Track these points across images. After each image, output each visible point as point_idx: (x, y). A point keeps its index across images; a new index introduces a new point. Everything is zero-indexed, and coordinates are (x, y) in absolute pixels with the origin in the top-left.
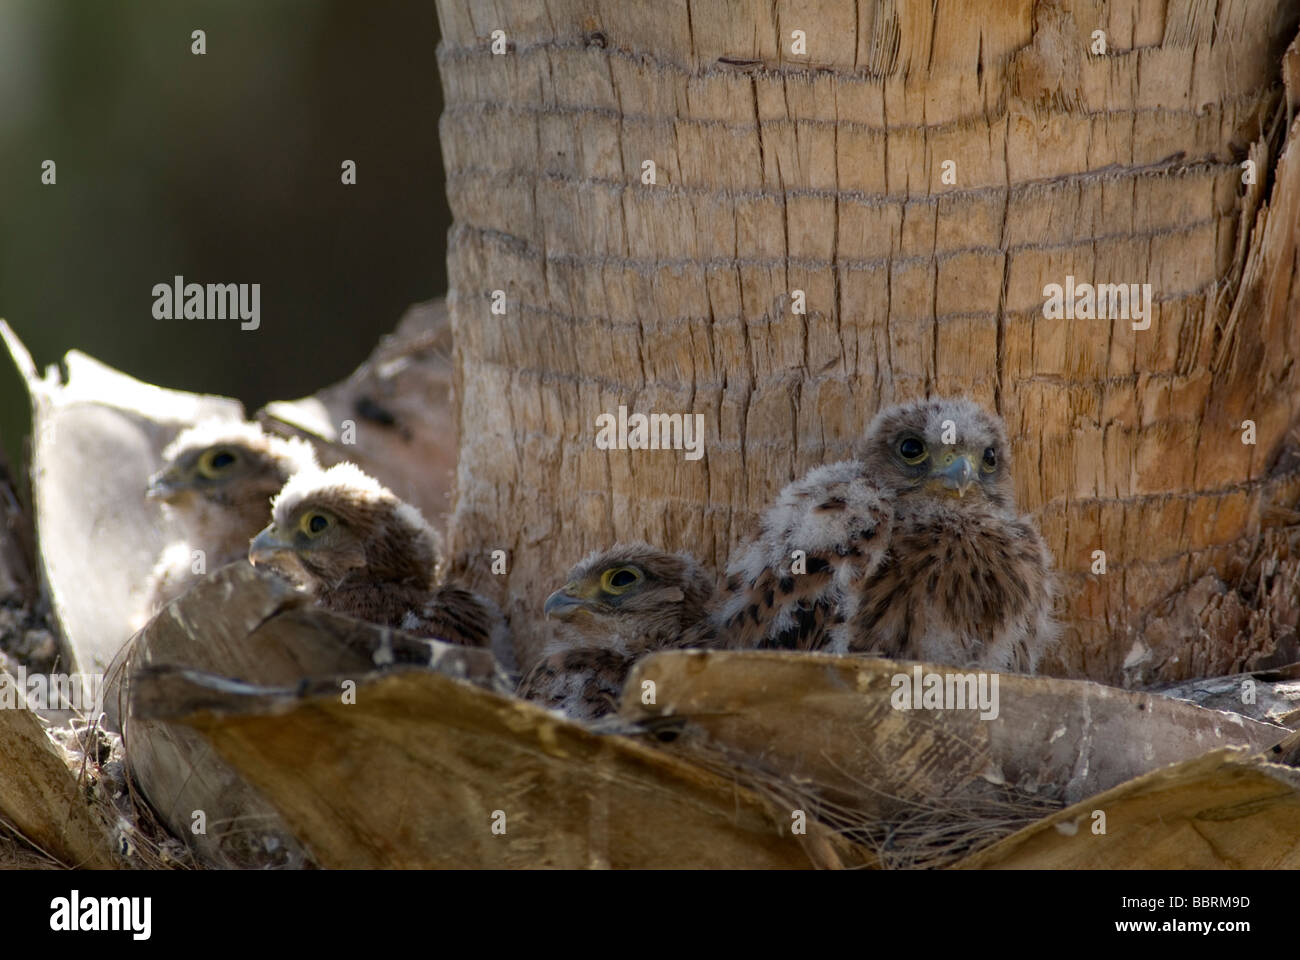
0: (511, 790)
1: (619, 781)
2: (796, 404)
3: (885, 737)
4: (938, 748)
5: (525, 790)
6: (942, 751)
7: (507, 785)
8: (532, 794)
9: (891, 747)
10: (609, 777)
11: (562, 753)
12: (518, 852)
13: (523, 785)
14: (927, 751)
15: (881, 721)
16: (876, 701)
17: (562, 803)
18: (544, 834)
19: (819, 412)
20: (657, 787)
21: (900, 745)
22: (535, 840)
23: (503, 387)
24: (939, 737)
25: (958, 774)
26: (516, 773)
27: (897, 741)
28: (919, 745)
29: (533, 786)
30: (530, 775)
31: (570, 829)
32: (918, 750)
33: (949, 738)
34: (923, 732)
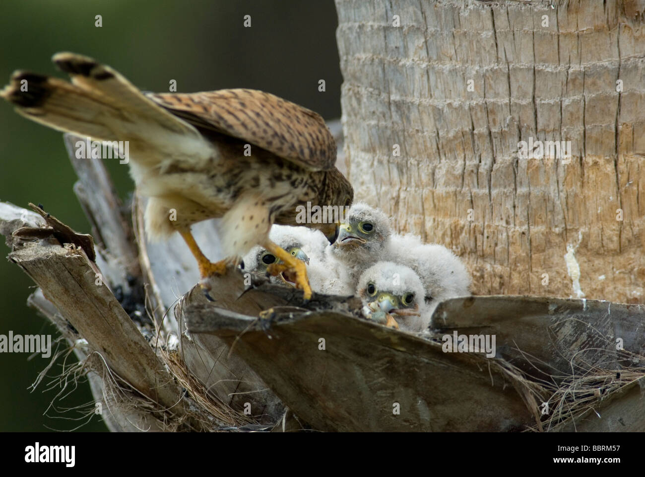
0: (377, 367)
1: (431, 362)
2: (516, 170)
3: (563, 337)
4: (589, 341)
5: (384, 367)
6: (591, 343)
7: (375, 364)
8: (387, 368)
9: (565, 341)
10: (426, 361)
11: (402, 349)
12: (381, 397)
13: (383, 364)
14: (584, 343)
15: (560, 329)
16: (558, 319)
17: (403, 373)
18: (394, 388)
19: (527, 173)
20: (450, 365)
21: (570, 340)
22: (389, 391)
23: (370, 163)
24: (589, 336)
25: (599, 355)
26: (379, 359)
27: (568, 338)
28: (579, 340)
29: (388, 365)
30: (386, 359)
31: (406, 386)
32: (579, 343)
33: (594, 337)
34: (581, 334)
